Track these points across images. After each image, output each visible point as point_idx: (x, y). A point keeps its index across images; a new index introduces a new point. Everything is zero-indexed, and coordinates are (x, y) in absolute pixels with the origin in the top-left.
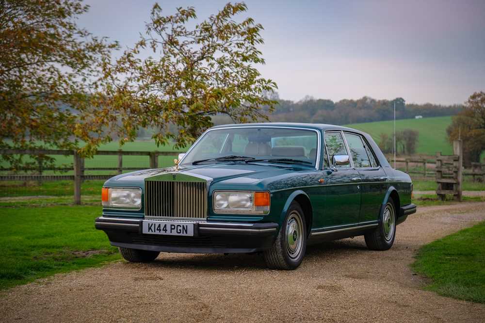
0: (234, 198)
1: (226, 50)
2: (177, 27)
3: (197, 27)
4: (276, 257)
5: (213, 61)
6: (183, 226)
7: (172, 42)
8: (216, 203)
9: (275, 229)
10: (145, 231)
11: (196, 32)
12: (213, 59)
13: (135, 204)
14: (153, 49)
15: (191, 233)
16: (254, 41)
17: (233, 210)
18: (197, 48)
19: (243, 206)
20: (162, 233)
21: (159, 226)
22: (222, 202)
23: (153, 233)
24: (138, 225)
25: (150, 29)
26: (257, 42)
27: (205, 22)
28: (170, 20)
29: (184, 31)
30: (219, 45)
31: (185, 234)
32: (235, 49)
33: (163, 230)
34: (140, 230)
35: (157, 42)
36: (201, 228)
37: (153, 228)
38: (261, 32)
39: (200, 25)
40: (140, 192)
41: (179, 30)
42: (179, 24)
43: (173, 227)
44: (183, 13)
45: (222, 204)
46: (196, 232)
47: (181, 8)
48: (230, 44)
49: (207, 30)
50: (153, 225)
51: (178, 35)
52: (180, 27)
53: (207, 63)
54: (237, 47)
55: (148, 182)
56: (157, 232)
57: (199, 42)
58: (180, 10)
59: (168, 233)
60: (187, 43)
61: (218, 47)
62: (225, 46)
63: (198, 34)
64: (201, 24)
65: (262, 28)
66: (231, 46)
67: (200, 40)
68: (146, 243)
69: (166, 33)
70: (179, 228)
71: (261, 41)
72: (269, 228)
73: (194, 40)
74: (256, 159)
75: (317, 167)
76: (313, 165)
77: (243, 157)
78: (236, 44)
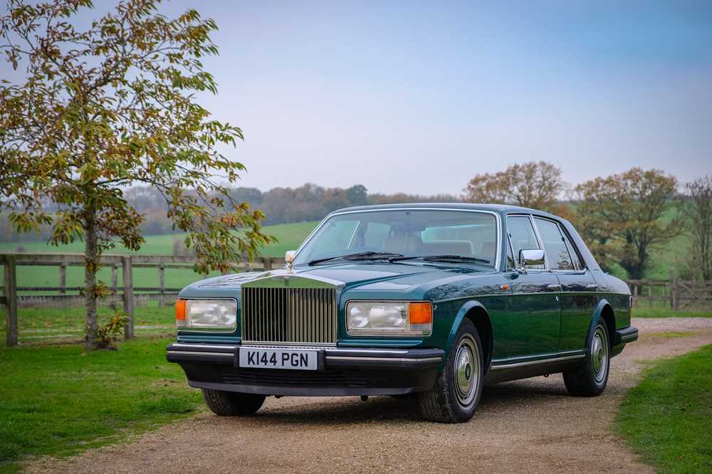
0: (378, 311)
1: (149, 66)
2: (58, 26)
3: (94, 25)
5: (126, 88)
6: (301, 354)
7: (47, 51)
8: (350, 320)
9: (440, 358)
10: (243, 363)
11: (93, 34)
12: (125, 82)
13: (227, 323)
14: (11, 63)
15: (313, 365)
16: (201, 50)
17: (376, 330)
18: (94, 63)
19: (392, 324)
20: (270, 366)
21: (265, 354)
22: (359, 318)
23: (256, 366)
24: (233, 355)
26: (207, 51)
27: (109, 15)
28: (43, 12)
29: (69, 31)
30: (135, 57)
31: (304, 367)
32: (165, 65)
33: (271, 361)
34: (235, 360)
35: (19, 51)
36: (328, 357)
37: (255, 358)
38: (211, 33)
39: (99, 22)
40: (235, 305)
41: (61, 29)
42: (59, 19)
43: (286, 357)
45: (360, 322)
46: (322, 364)
48: (157, 56)
49: (112, 30)
50: (256, 355)
51: (60, 39)
52: (62, 25)
53: (114, 90)
54: (168, 61)
55: (246, 289)
56: (262, 365)
57: (97, 53)
59: (279, 366)
60: (75, 53)
61: (135, 60)
62: (148, 59)
64: (102, 20)
65: (214, 26)
66: (157, 59)
67: (100, 48)
68: (244, 382)
69: (37, 36)
70: (295, 358)
71: (213, 49)
72: (433, 355)
73: (89, 48)
74: (405, 256)
75: (497, 266)
76: (491, 264)
77: (385, 254)
78: (167, 55)
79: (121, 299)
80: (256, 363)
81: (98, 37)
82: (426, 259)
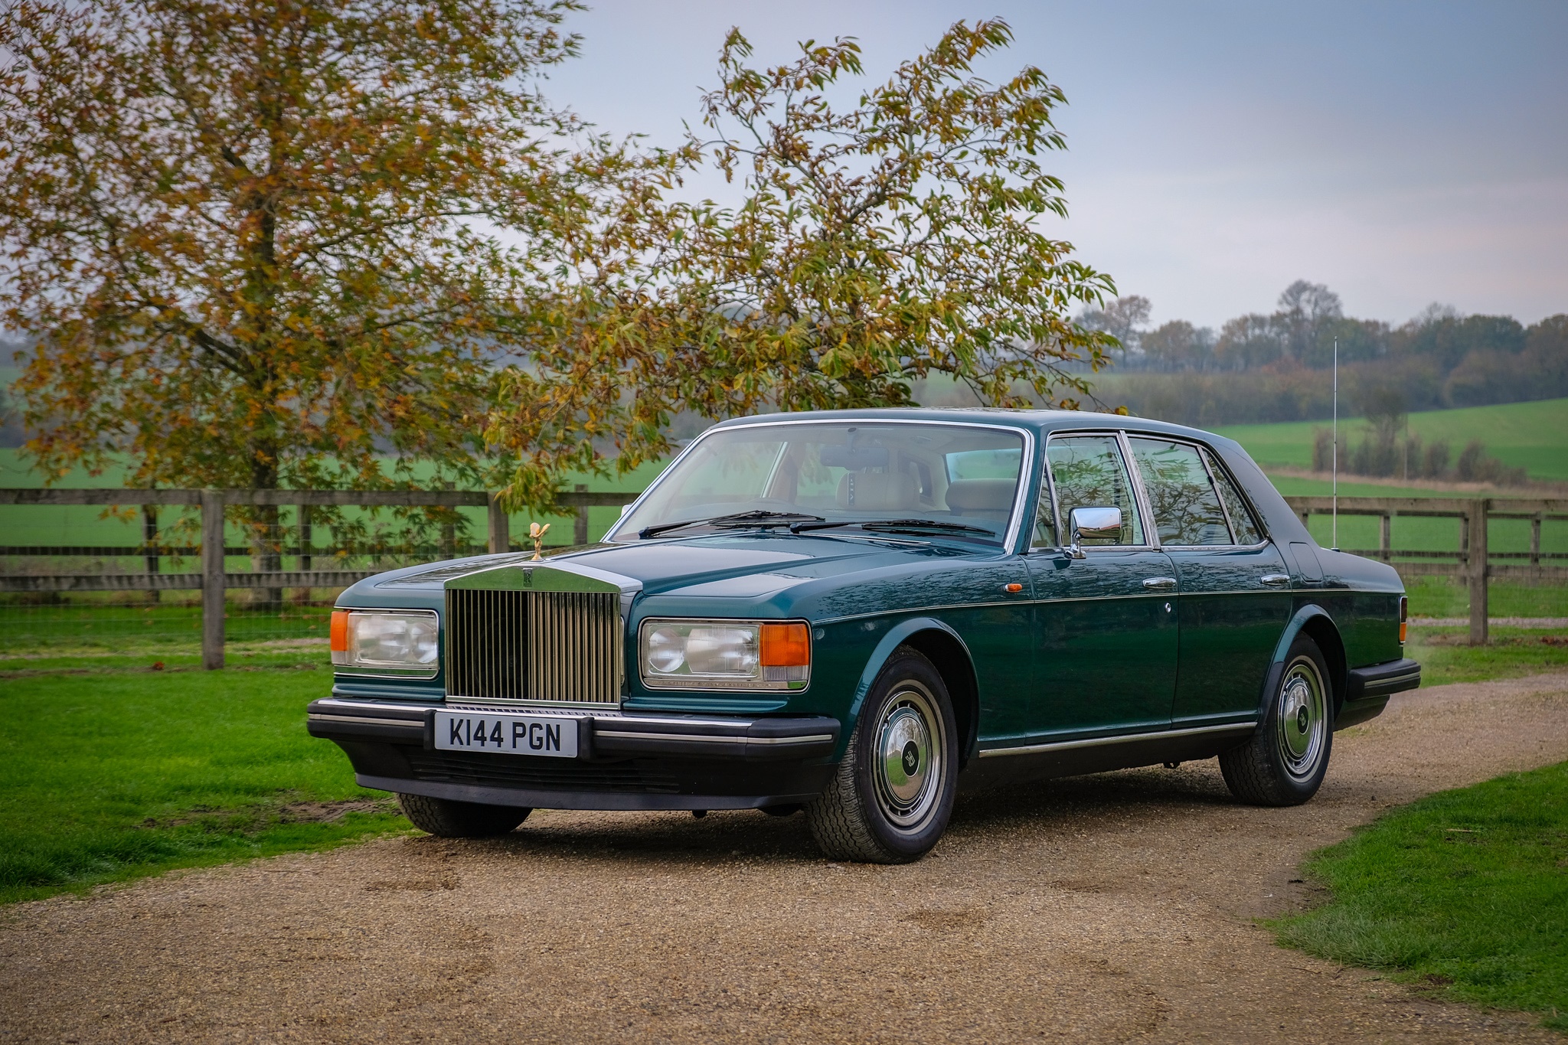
1: (951, 172)
2: (805, 103)
3: (863, 101)
4: (841, 822)
5: (914, 211)
6: (548, 726)
7: (789, 150)
8: (652, 656)
9: (829, 737)
10: (442, 741)
11: (861, 117)
12: (911, 200)
13: (421, 660)
14: (723, 172)
15: (569, 748)
16: (1037, 142)
17: (700, 676)
18: (861, 166)
19: (730, 667)
20: (490, 747)
21: (482, 725)
22: (665, 655)
23: (465, 748)
24: (422, 724)
25: (715, 109)
26: (1046, 143)
27: (890, 84)
28: (778, 83)
29: (822, 114)
30: (929, 157)
31: (553, 753)
32: (978, 169)
33: (493, 739)
34: (427, 738)
35: (737, 150)
36: (600, 733)
37: (463, 732)
38: (1056, 112)
39: (871, 95)
40: (435, 622)
41: (810, 110)
42: (805, 93)
43: (519, 730)
44: (820, 56)
45: (666, 662)
46: (585, 746)
47: (811, 43)
48: (964, 154)
49: (894, 108)
50: (465, 724)
51: (808, 127)
52: (812, 102)
53: (892, 214)
54: (982, 162)
55: (455, 591)
56: (475, 746)
57: (869, 150)
58: (811, 49)
59: (506, 748)
60: (833, 150)
61: (927, 163)
62: (949, 159)
63: (867, 122)
64: (876, 92)
65: (1060, 97)
66: (965, 159)
67: (874, 140)
68: (454, 779)
69: (770, 123)
70: (537, 732)
71: (1058, 141)
72: (814, 733)
73: (855, 143)
74: (828, 521)
75: (1009, 545)
76: (997, 539)
77: (788, 516)
78: (981, 152)
80: (465, 740)
82: (869, 528)
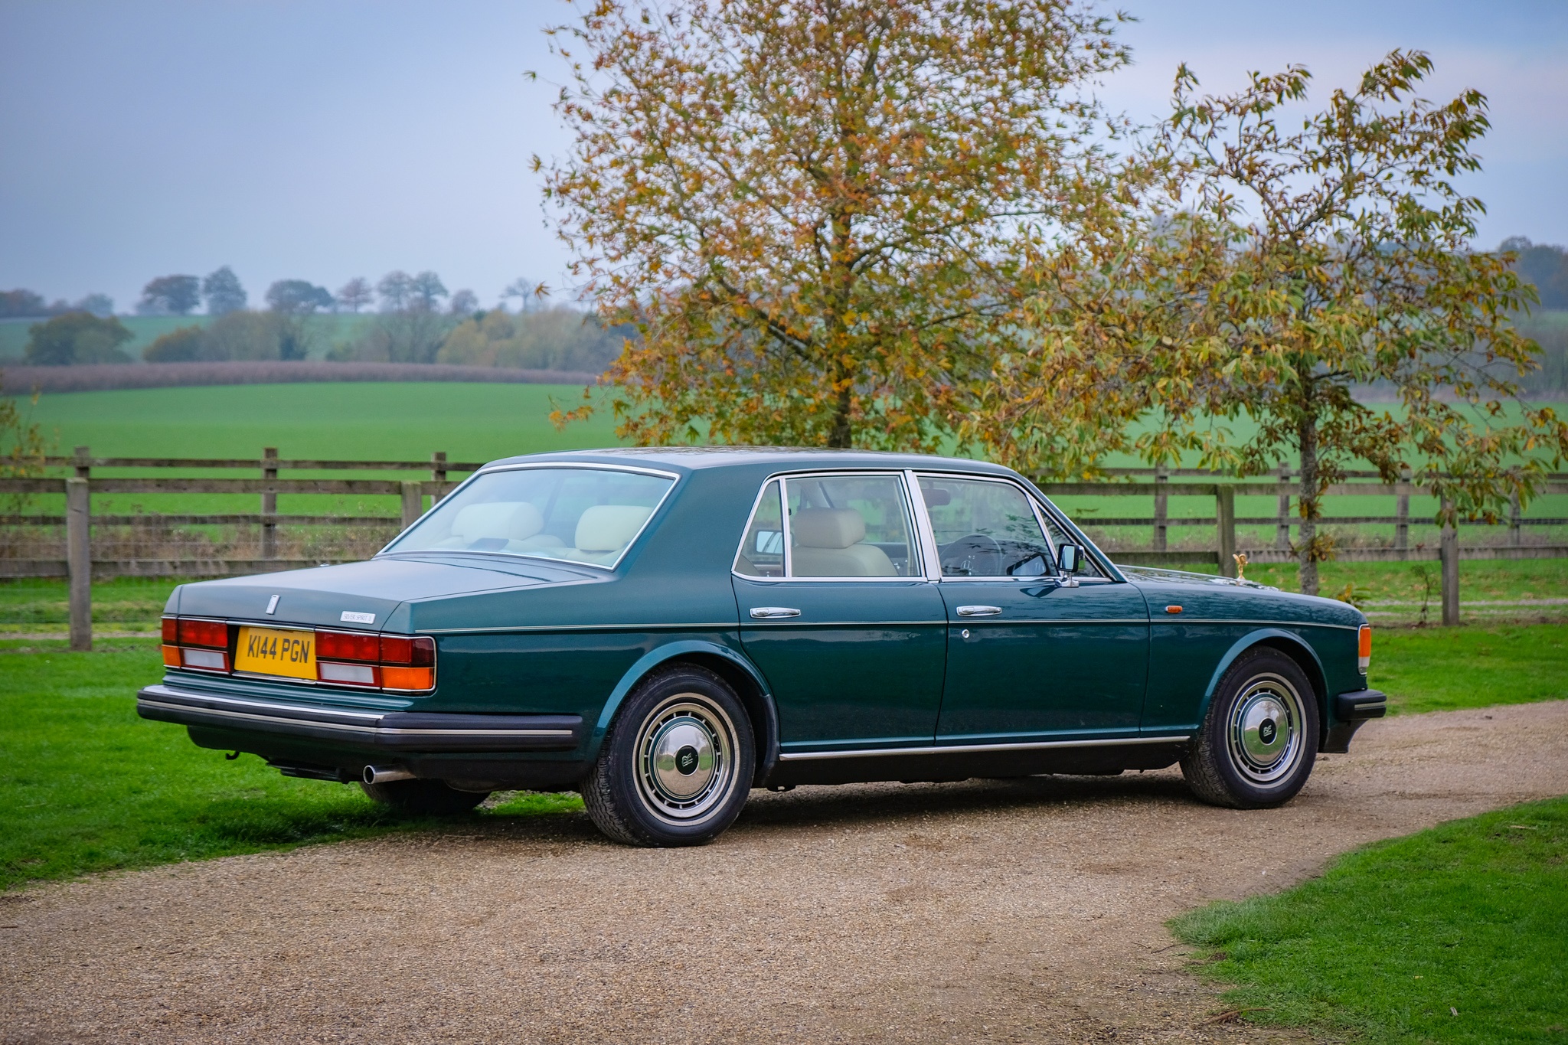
1: (1382, 190)
2: (1258, 127)
3: (1307, 125)
7: (1239, 168)
11: (1305, 140)
16: (1458, 163)
25: (1168, 135)
26: (1465, 164)
29: (1271, 136)
32: (1405, 187)
39: (1314, 120)
41: (1261, 133)
44: (1263, 85)
47: (1256, 74)
48: (1390, 176)
51: (1259, 147)
54: (1409, 180)
57: (1313, 169)
58: (1259, 79)
60: (1281, 170)
61: (1362, 182)
64: (1316, 118)
66: (1392, 179)
67: (1318, 160)
69: (1224, 145)
71: (1473, 163)
73: (1299, 163)
78: (1408, 173)
79: (1438, 556)
81: (1311, 143)
